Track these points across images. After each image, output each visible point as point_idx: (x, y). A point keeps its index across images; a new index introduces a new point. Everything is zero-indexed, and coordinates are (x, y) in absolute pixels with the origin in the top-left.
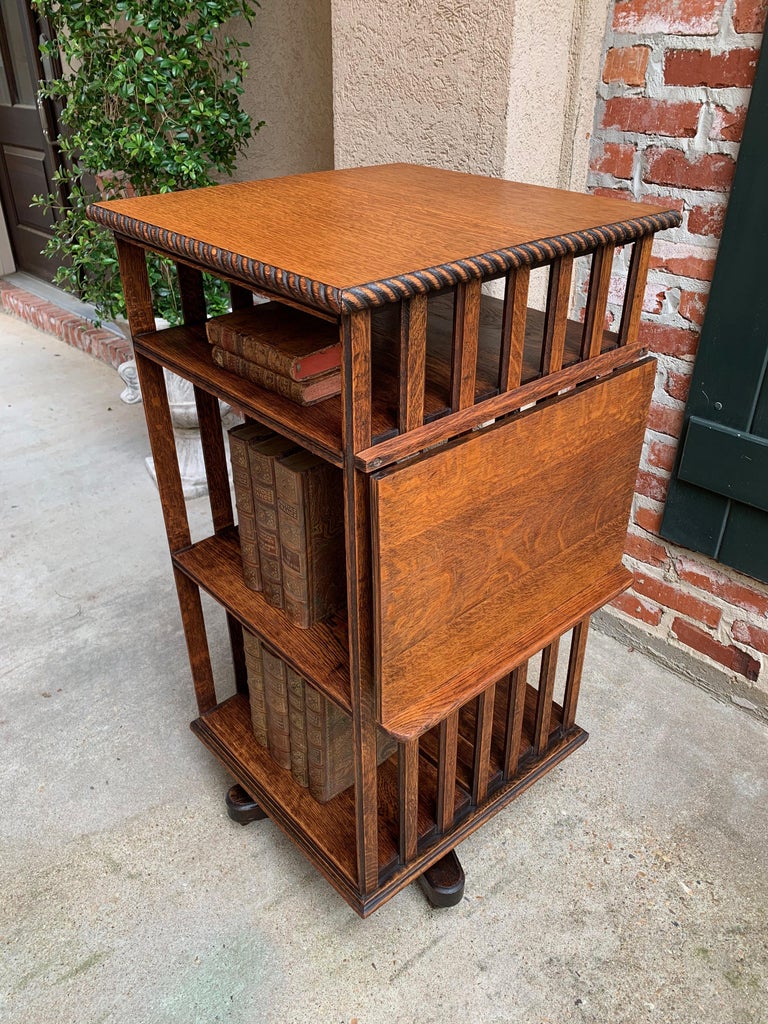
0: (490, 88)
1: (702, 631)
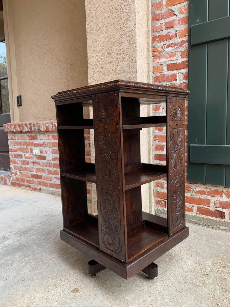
1: (206, 208)
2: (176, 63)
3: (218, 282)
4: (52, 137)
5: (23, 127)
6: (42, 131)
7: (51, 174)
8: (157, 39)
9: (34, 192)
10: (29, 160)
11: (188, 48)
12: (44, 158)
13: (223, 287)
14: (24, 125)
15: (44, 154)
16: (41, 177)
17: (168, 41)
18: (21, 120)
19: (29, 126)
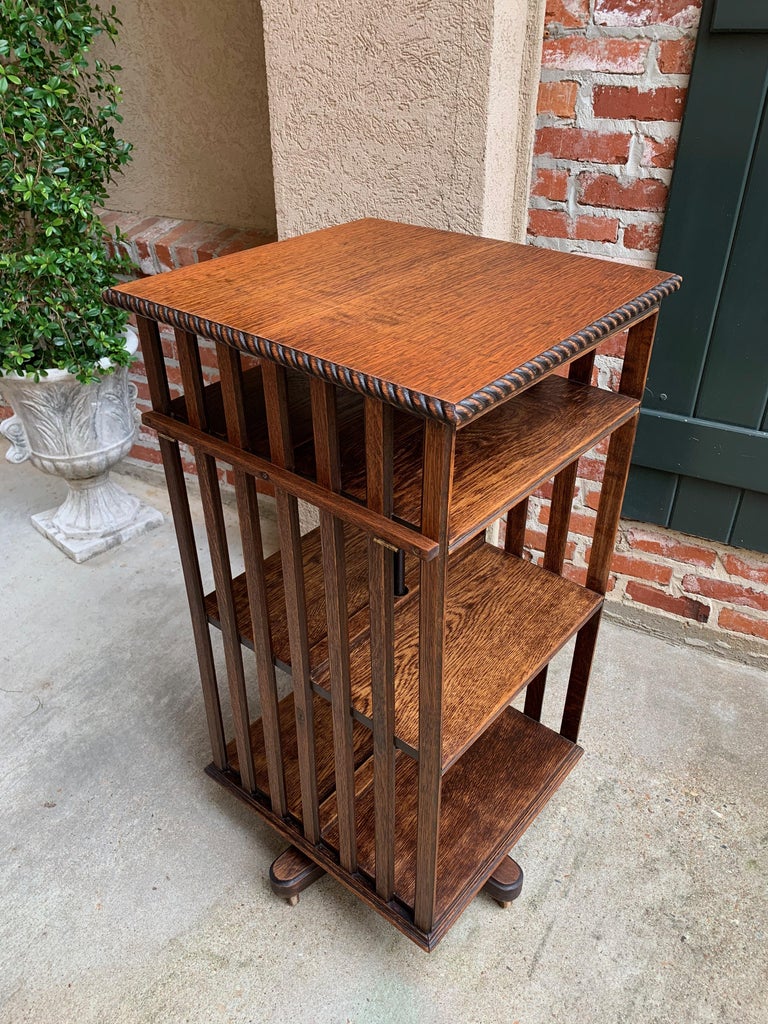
0: (466, 132)
1: (654, 589)
2: (636, 88)
11: (694, 33)
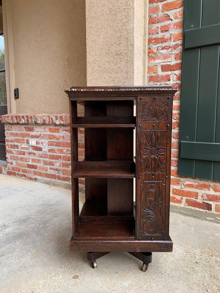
0: (129, 67)
1: (194, 201)
2: (170, 64)
3: (207, 270)
4: (48, 130)
5: (20, 118)
6: (39, 124)
7: (47, 164)
8: (152, 41)
9: (29, 181)
10: (25, 151)
11: (181, 51)
12: (40, 149)
13: (212, 274)
14: (21, 117)
15: (40, 146)
16: (37, 167)
17: (163, 44)
18: (18, 112)
19: (26, 118)
